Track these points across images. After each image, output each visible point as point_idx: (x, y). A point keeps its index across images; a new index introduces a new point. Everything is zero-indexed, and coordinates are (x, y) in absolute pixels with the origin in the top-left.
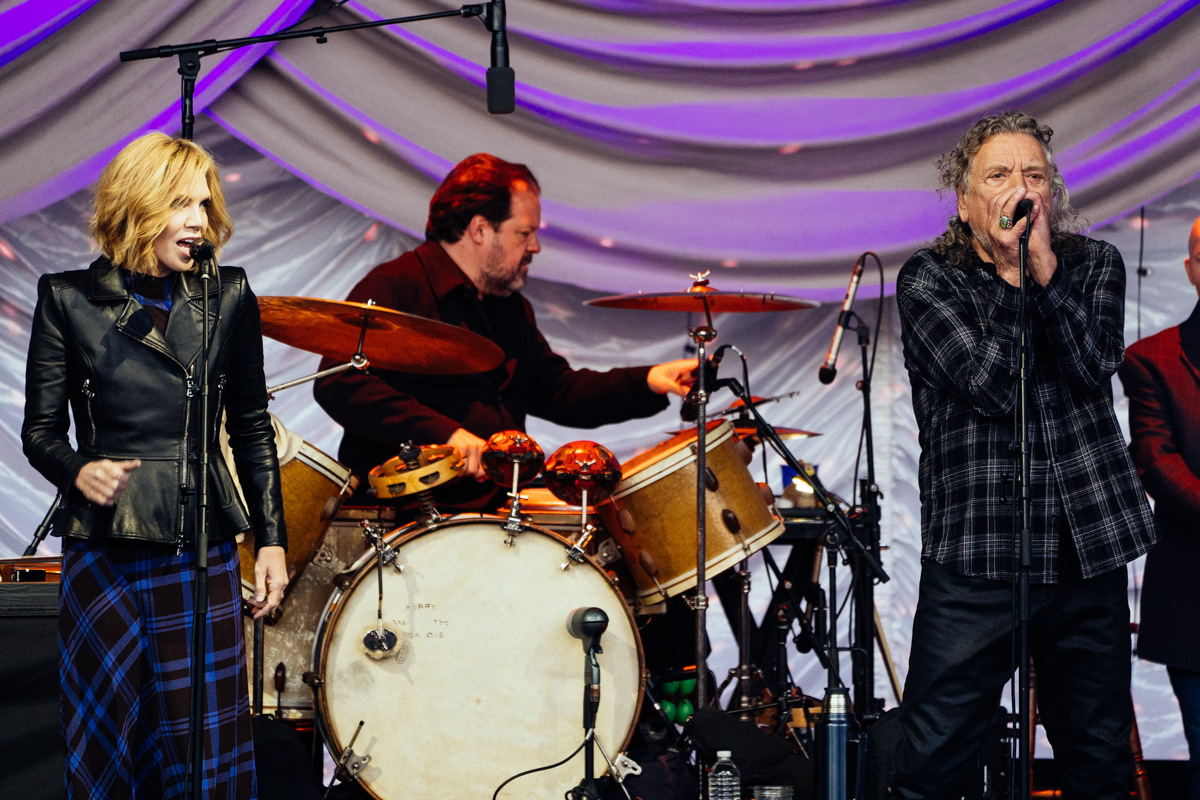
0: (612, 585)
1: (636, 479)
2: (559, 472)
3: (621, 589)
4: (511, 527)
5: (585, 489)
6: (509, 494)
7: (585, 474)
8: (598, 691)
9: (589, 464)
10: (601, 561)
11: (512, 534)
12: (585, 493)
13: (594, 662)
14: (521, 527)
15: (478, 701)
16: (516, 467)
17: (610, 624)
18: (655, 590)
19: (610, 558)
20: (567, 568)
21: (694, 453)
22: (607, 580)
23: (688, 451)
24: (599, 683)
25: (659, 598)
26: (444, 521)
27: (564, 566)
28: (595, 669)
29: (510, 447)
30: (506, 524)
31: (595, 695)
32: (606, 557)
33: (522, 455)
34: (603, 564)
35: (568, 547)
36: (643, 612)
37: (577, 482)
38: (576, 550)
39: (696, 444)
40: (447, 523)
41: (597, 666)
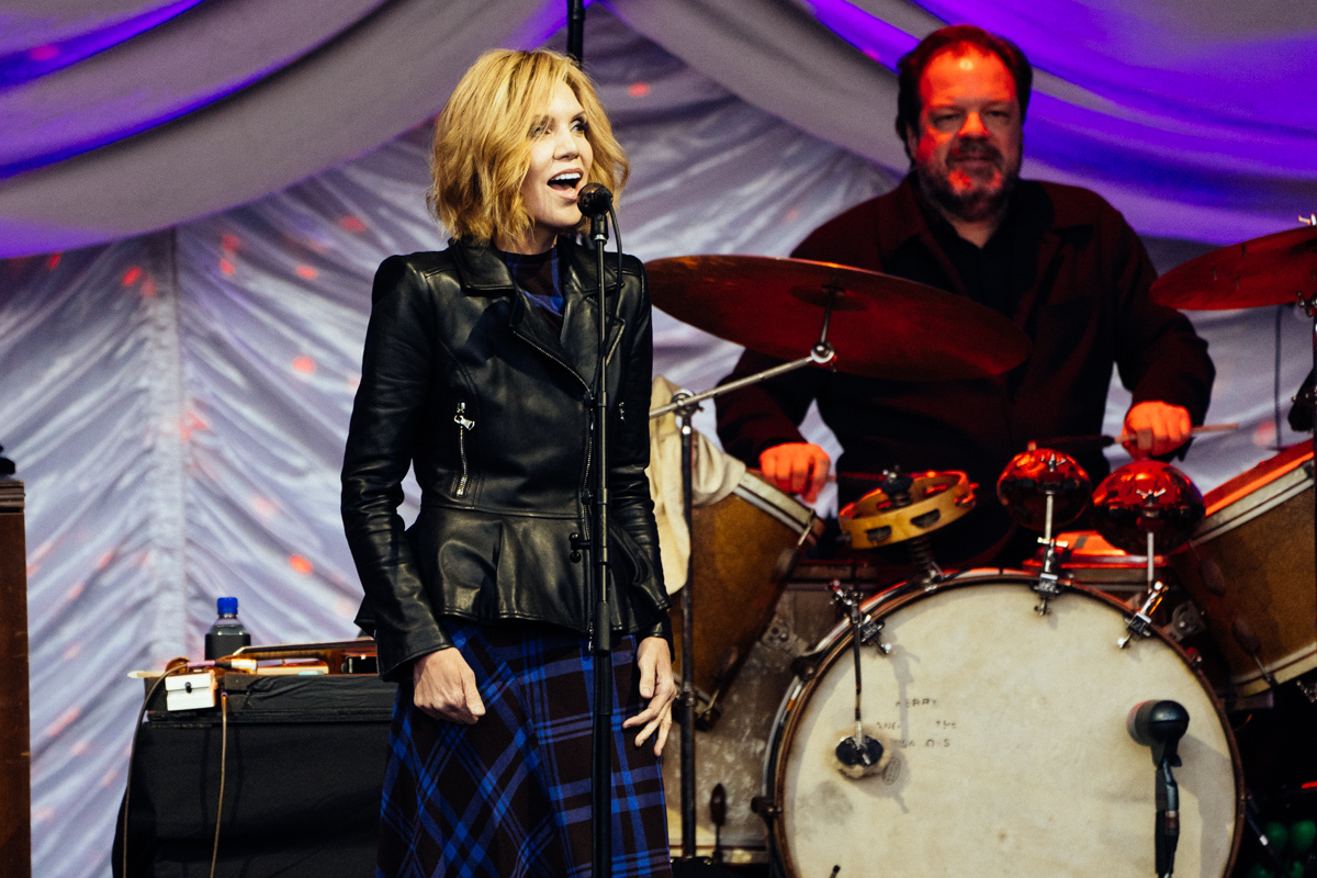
0: (1193, 668)
1: (1227, 515)
2: (1112, 508)
3: (1205, 674)
4: (1045, 587)
5: (1152, 531)
6: (1040, 540)
7: (1150, 510)
8: (1177, 819)
9: (1156, 494)
10: (1176, 633)
11: (1046, 597)
12: (1151, 536)
13: (1168, 779)
14: (1058, 586)
15: (1002, 837)
16: (1050, 501)
17: (1191, 724)
18: (1256, 674)
19: (1189, 630)
20: (1126, 645)
21: (1309, 477)
22: (1185, 661)
23: (1301, 474)
24: (1176, 808)
25: (1263, 686)
26: (946, 580)
27: (1121, 642)
28: (1170, 789)
29: (1041, 472)
30: (1037, 583)
31: (1172, 825)
32: (1183, 629)
33: (1059, 484)
34: (1180, 637)
35: (1128, 614)
36: (1240, 706)
37: (1139, 521)
38: (1139, 620)
39: (1313, 463)
40: (951, 583)
41: (1174, 784)
